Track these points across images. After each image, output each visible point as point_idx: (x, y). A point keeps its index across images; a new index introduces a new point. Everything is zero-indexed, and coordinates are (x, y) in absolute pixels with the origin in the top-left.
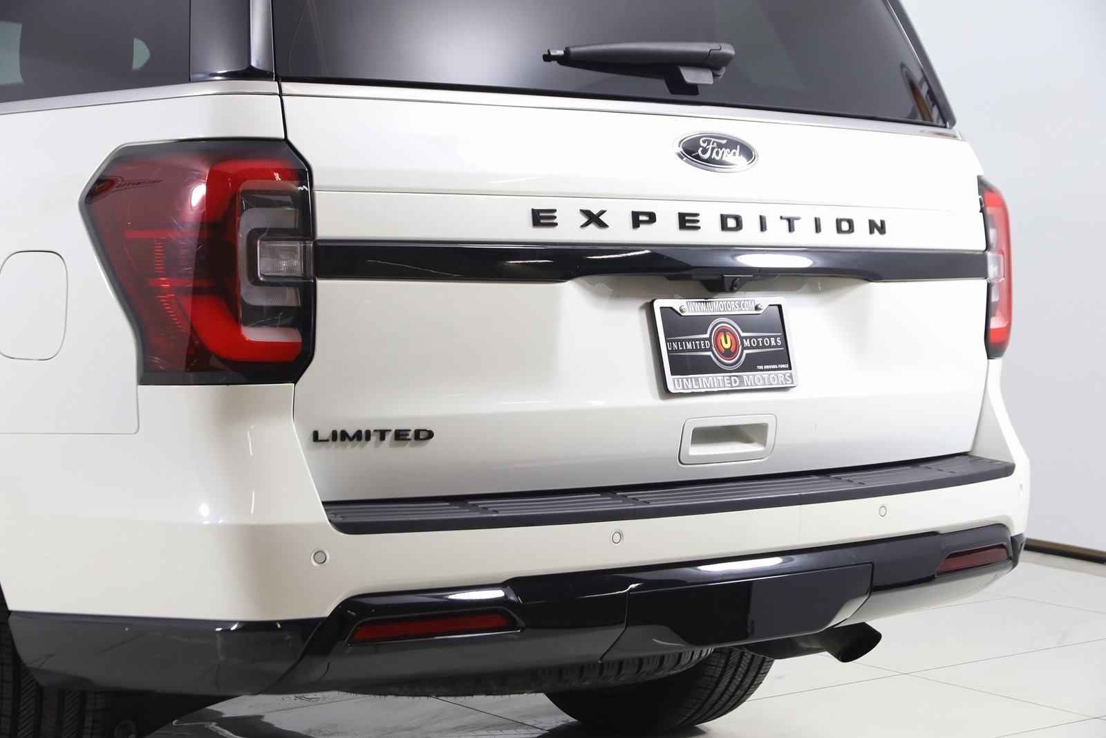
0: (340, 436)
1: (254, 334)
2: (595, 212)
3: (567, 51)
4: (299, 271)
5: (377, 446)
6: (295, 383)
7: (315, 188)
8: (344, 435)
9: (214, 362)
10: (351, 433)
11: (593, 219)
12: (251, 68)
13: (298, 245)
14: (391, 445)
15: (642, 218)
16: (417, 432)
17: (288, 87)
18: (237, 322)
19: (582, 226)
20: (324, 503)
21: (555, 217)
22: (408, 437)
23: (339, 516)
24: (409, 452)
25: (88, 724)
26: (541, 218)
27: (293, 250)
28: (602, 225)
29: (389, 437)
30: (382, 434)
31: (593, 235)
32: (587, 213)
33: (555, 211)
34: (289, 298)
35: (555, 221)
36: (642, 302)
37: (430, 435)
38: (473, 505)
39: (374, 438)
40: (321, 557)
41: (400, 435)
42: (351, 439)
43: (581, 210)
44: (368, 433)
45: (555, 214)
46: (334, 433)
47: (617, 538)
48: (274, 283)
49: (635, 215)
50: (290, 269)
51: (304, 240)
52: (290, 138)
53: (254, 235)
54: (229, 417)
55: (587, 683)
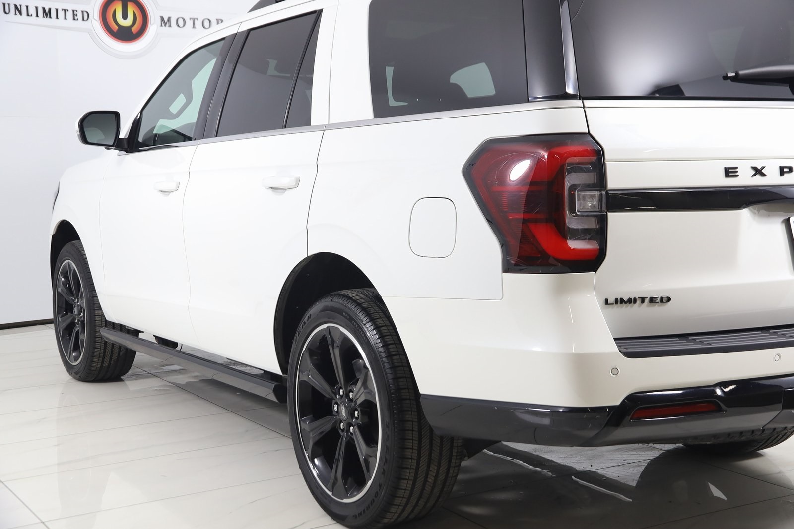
0: (620, 301)
1: (574, 245)
2: (759, 167)
3: (737, 74)
4: (597, 208)
5: (639, 306)
6: (596, 272)
7: (606, 161)
8: (622, 301)
9: (551, 261)
10: (626, 299)
11: (758, 171)
12: (566, 93)
13: (597, 193)
14: (648, 306)
15: (785, 170)
16: (662, 299)
17: (588, 103)
18: (565, 238)
19: (752, 176)
20: (615, 339)
21: (737, 172)
22: (657, 301)
23: (622, 347)
24: (657, 309)
25: (454, 454)
26: (730, 172)
27: (594, 196)
28: (763, 175)
29: (647, 301)
30: (643, 300)
31: (758, 181)
32: (755, 168)
33: (737, 168)
34: (592, 224)
35: (737, 174)
36: (782, 219)
37: (669, 299)
38: (693, 339)
39: (638, 302)
40: (615, 371)
41: (652, 300)
42: (626, 303)
43: (752, 167)
44: (635, 299)
45: (737, 170)
46: (617, 299)
47: (777, 358)
48: (586, 215)
49: (781, 168)
50: (592, 207)
51: (600, 191)
52: (591, 132)
53: (573, 188)
54: (560, 291)
55: (743, 438)
